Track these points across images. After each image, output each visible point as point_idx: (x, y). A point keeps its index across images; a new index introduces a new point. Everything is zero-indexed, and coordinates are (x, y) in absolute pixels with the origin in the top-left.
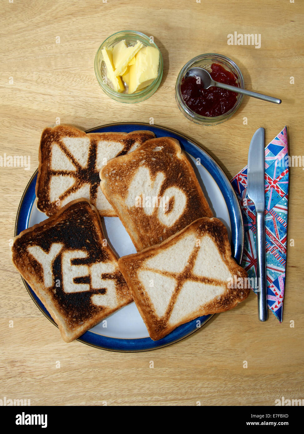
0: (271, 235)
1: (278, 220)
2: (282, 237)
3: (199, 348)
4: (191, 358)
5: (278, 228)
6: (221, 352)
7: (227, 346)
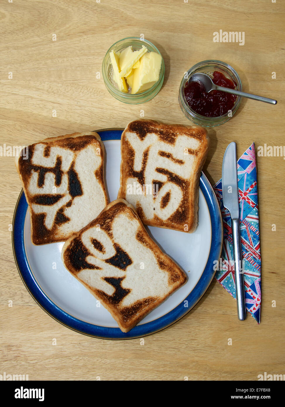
0: (246, 243)
1: (251, 229)
2: (256, 244)
3: (183, 343)
4: (174, 353)
5: (251, 236)
6: (203, 349)
7: (209, 343)
